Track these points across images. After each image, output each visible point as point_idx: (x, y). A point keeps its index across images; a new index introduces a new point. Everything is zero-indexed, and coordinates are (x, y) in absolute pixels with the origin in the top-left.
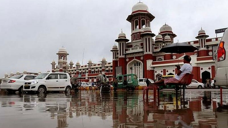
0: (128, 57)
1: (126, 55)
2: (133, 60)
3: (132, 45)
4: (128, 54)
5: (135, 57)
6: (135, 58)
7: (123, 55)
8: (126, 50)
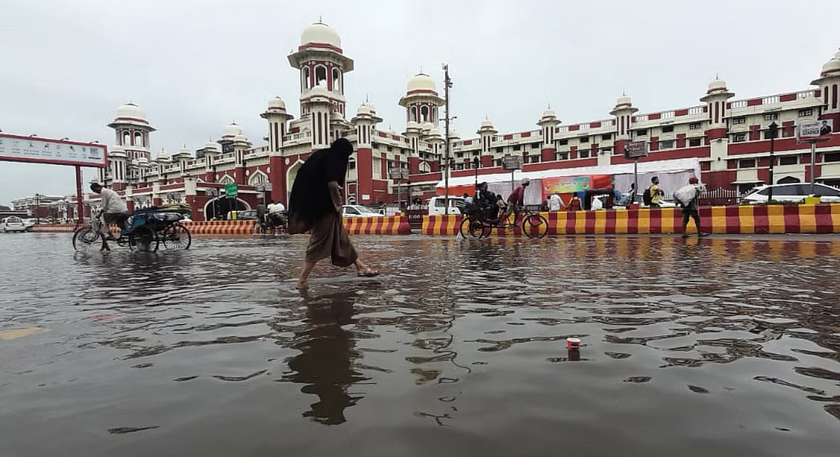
0: (288, 155)
1: (283, 149)
2: (297, 162)
3: (298, 128)
4: (288, 148)
5: (301, 155)
6: (301, 158)
7: (277, 150)
8: (284, 139)
